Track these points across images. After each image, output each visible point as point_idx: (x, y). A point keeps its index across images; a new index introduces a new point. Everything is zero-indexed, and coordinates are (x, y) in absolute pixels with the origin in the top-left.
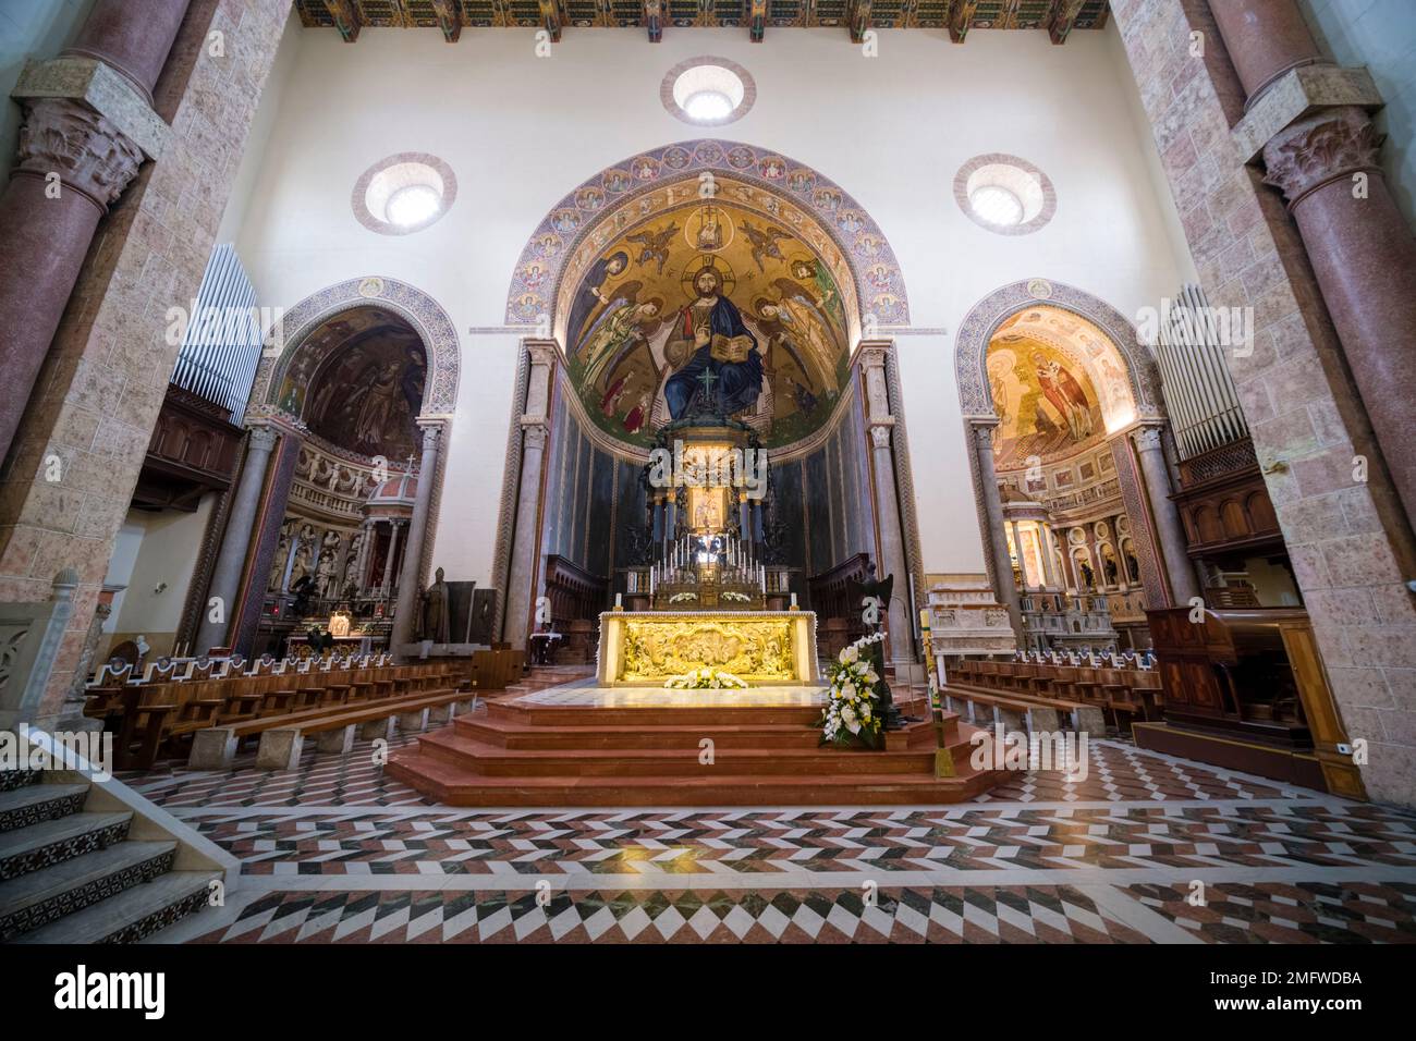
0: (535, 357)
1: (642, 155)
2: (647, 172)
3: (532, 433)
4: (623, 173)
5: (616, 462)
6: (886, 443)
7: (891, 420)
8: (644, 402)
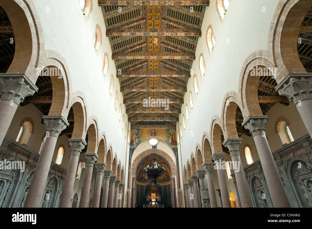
0: (134, 179)
1: (145, 151)
2: (146, 153)
3: (134, 189)
4: (143, 153)
5: (140, 186)
6: (174, 190)
7: (174, 188)
8: (144, 175)
